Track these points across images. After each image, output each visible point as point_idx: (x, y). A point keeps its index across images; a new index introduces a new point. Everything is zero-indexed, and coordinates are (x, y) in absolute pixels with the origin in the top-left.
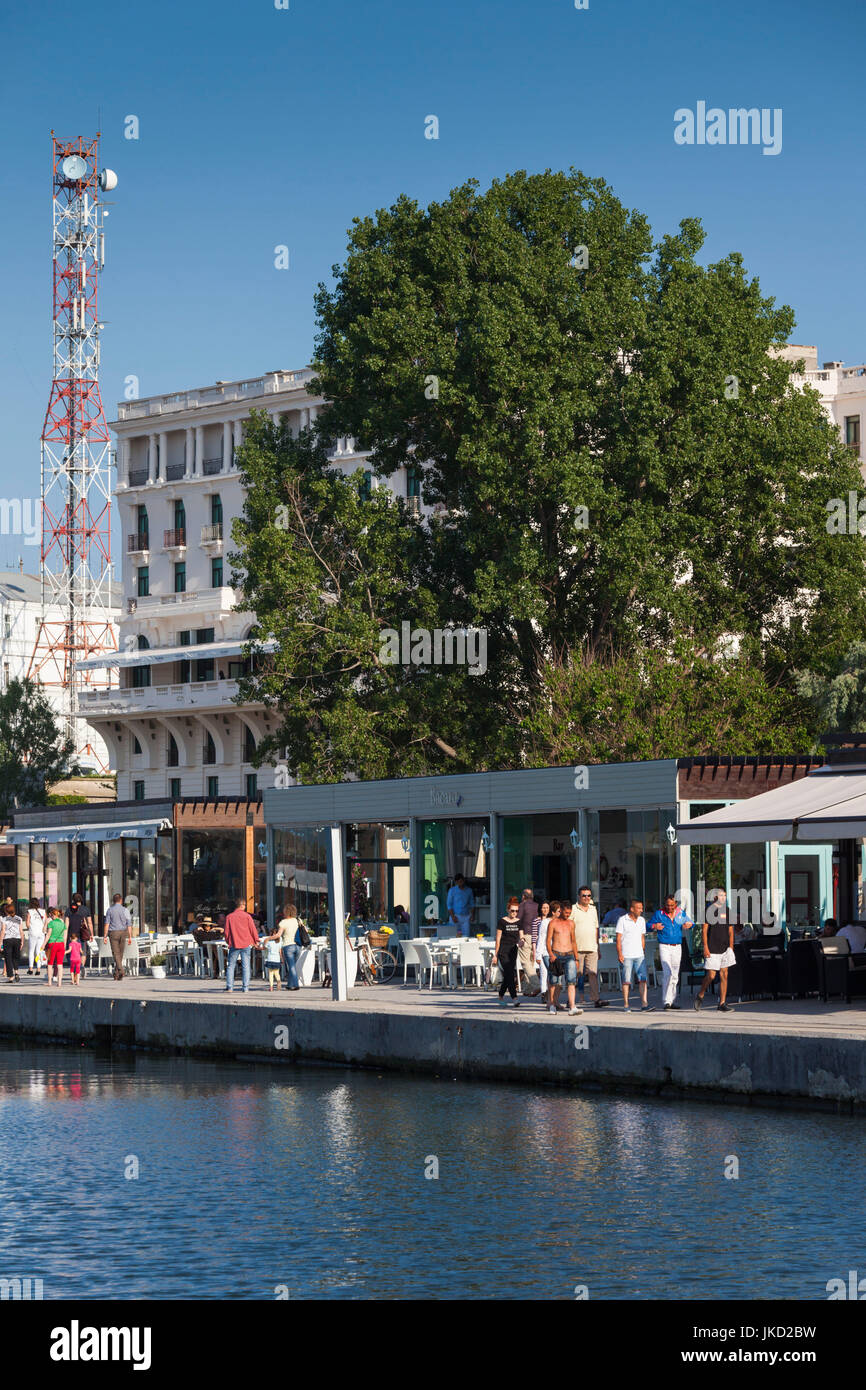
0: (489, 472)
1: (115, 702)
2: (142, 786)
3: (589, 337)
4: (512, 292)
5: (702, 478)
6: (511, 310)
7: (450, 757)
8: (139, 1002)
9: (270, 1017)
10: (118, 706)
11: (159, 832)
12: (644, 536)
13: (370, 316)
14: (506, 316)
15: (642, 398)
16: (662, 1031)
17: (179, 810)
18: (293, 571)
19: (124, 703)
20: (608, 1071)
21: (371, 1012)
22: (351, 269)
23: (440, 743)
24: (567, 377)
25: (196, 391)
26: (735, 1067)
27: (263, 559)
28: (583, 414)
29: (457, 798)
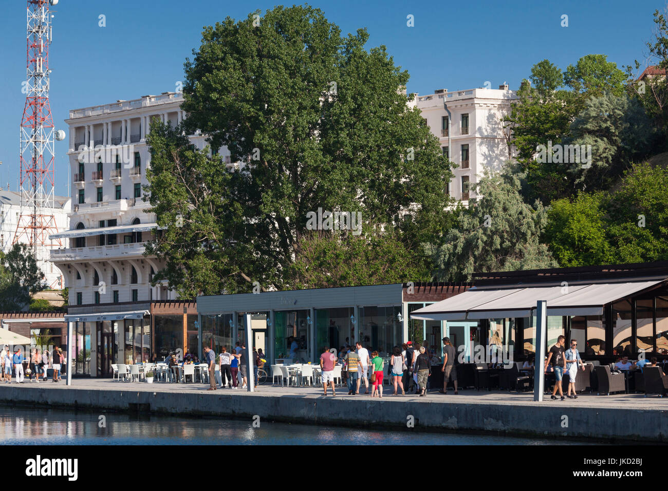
0: (269, 148)
1: (68, 254)
2: (81, 295)
3: (315, 85)
4: (279, 63)
5: (368, 151)
6: (279, 72)
7: (248, 282)
8: (153, 393)
9: (220, 399)
10: (70, 257)
11: (144, 316)
12: (342, 178)
13: (212, 74)
14: (276, 74)
15: (341, 114)
16: (415, 403)
17: (153, 306)
18: (176, 194)
19: (72, 255)
20: (388, 421)
21: (271, 396)
22: (203, 51)
23: (244, 275)
24: (304, 103)
25: (107, 105)
26: (449, 418)
27: (161, 188)
28: (312, 121)
29: (294, 301)
